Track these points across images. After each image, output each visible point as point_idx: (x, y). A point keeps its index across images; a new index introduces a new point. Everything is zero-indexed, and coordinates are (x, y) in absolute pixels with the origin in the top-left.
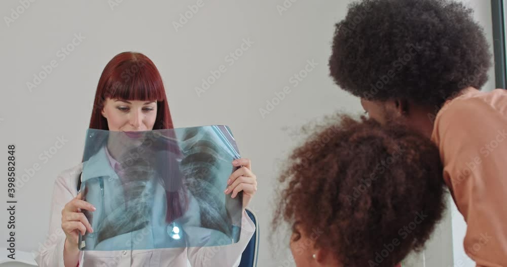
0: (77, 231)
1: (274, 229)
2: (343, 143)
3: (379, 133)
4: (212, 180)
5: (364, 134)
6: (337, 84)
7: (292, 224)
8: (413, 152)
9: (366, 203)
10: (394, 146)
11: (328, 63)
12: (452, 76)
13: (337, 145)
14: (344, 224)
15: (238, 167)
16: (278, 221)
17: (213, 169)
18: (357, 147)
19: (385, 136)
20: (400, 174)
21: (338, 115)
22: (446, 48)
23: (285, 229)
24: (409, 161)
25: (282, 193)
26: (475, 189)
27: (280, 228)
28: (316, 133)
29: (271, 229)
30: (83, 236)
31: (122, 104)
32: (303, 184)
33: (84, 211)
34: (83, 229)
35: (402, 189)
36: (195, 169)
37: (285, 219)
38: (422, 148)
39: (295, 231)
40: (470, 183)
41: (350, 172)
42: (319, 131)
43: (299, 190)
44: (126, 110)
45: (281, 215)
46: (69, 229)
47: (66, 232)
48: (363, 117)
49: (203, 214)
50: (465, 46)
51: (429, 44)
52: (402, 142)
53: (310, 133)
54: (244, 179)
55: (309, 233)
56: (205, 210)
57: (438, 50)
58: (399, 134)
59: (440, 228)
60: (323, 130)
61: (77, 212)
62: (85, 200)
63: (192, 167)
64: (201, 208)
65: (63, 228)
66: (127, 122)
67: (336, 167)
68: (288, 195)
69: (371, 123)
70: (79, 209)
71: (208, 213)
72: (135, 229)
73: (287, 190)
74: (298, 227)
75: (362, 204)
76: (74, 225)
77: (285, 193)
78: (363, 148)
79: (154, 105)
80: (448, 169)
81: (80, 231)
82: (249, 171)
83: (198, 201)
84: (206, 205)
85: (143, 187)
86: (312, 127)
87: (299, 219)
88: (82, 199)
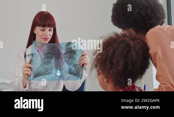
0: (27, 74)
1: (91, 71)
2: (114, 43)
3: (127, 39)
4: (74, 59)
5: (122, 39)
6: (114, 24)
7: (97, 70)
8: (138, 45)
9: (122, 63)
10: (132, 43)
11: (111, 17)
12: (152, 21)
13: (113, 43)
14: (114, 70)
15: (83, 55)
16: (93, 69)
17: (75, 56)
18: (119, 44)
19: (129, 40)
20: (134, 53)
21: (113, 33)
22: (149, 12)
23: (95, 72)
24: (137, 49)
25: (94, 59)
26: (159, 58)
27: (93, 71)
28: (105, 39)
29: (90, 71)
30: (29, 76)
31: (42, 28)
32: (101, 56)
33: (30, 68)
34: (29, 74)
35: (134, 59)
36: (69, 55)
37: (95, 68)
38: (142, 44)
39: (99, 72)
40: (158, 56)
41: (117, 52)
42: (107, 38)
43: (100, 58)
44: (44, 30)
45: (94, 67)
46: (25, 74)
47: (23, 74)
48: (121, 33)
49: (70, 70)
50: (156, 11)
51: (144, 11)
52: (135, 42)
53: (104, 39)
54: (85, 59)
55: (103, 73)
56: (71, 68)
57: (147, 13)
58: (133, 39)
59: (148, 71)
60: (108, 38)
61: (28, 68)
62: (31, 64)
63: (68, 55)
64: (69, 68)
65: (23, 73)
66: (44, 35)
67: (112, 51)
68: (96, 60)
69: (124, 36)
70: (28, 67)
71: (72, 70)
72: (47, 74)
73: (96, 58)
74: (99, 71)
75: (120, 63)
76: (27, 72)
77: (95, 59)
78: (121, 44)
79: (52, 29)
80: (150, 51)
81: (28, 74)
82: (86, 56)
83: (69, 66)
84: (71, 67)
85: (51, 61)
86: (104, 37)
87: (100, 68)
88: (29, 64)
